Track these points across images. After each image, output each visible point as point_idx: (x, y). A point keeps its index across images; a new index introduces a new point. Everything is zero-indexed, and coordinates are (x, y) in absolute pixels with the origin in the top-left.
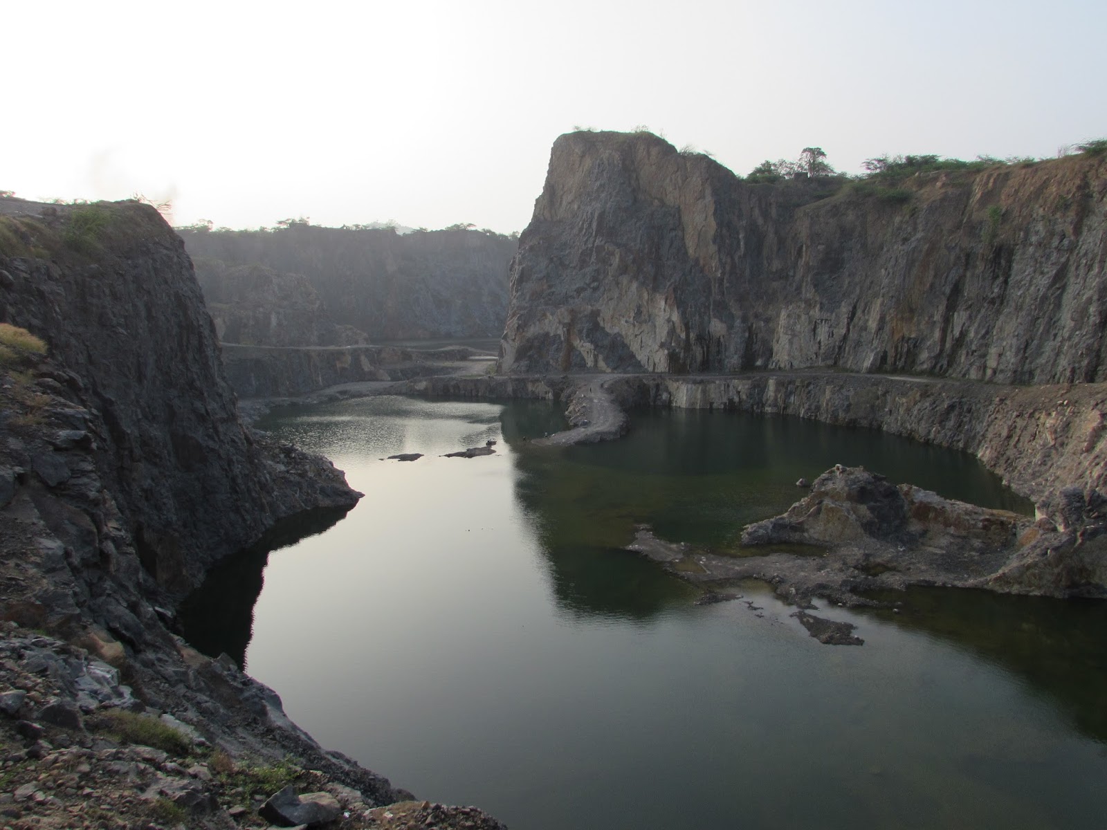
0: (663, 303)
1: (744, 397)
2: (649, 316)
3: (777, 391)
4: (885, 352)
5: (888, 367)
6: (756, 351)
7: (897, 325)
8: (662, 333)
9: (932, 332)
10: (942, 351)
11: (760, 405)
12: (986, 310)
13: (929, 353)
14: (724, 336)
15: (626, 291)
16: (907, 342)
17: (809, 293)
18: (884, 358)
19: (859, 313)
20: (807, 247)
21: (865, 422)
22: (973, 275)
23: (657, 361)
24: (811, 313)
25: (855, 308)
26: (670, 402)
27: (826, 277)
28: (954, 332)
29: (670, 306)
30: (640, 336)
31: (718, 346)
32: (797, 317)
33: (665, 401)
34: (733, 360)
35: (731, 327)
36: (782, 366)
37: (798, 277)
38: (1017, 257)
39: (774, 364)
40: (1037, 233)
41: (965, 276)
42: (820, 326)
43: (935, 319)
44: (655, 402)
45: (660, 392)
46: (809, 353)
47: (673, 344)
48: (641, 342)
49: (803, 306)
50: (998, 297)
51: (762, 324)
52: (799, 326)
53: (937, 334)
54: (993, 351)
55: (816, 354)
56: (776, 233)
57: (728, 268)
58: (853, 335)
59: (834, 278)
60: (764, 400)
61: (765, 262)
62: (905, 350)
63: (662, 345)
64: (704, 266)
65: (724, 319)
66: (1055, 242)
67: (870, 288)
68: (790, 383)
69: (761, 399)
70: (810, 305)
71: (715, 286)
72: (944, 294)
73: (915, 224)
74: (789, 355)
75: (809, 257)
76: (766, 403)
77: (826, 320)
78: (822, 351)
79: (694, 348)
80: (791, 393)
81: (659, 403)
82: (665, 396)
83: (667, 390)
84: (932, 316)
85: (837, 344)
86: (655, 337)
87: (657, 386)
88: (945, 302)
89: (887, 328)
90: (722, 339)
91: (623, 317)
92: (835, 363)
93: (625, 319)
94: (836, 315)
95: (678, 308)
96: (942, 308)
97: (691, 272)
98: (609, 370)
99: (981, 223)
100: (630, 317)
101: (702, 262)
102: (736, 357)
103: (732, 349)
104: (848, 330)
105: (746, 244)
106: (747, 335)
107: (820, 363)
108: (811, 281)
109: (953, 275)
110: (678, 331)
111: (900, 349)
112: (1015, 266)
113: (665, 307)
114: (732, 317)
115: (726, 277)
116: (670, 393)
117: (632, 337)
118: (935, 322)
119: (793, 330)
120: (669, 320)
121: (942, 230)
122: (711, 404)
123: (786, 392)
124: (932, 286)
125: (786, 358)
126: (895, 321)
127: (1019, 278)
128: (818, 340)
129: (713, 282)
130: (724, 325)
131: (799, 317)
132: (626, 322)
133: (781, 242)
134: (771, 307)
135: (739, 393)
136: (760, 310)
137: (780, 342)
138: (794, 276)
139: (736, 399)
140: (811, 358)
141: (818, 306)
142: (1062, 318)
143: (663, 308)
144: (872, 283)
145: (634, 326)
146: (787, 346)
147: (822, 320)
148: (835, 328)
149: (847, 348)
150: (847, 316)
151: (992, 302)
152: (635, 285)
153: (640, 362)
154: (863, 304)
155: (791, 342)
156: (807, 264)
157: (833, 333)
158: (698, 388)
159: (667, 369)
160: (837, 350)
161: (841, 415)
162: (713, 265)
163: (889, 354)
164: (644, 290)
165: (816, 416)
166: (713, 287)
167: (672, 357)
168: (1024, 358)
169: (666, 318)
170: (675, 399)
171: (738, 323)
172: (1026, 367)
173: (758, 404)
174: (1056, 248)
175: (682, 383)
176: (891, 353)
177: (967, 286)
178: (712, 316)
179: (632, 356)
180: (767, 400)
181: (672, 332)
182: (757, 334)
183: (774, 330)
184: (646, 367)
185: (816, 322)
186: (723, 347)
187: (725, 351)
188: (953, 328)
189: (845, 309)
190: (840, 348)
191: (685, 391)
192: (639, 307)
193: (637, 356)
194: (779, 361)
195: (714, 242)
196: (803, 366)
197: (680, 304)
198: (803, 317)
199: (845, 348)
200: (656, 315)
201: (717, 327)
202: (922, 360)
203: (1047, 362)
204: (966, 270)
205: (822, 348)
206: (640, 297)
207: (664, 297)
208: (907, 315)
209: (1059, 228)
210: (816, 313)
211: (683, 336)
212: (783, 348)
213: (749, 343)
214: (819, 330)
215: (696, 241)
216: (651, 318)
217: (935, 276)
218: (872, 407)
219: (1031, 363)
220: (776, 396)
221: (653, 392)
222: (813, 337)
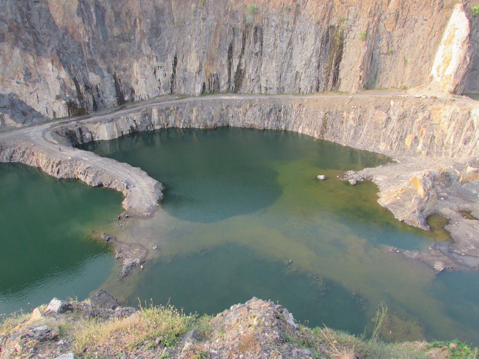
0: (50, 65)
1: (139, 123)
2: (39, 76)
3: (159, 115)
4: (204, 83)
5: (207, 90)
6: (122, 91)
7: (207, 68)
8: (56, 89)
9: (223, 70)
10: (229, 79)
11: (151, 126)
12: (254, 59)
13: (224, 81)
14: (99, 84)
15: (10, 57)
16: (213, 77)
17: (146, 50)
18: (204, 87)
19: (179, 61)
20: (140, 20)
21: (220, 123)
22: (238, 40)
23: (56, 109)
24: (151, 63)
25: (175, 58)
26: (92, 138)
27: (154, 39)
28: (234, 69)
29: (56, 67)
30: (35, 94)
31: (98, 91)
32: (144, 66)
33: (89, 138)
34: (111, 99)
35: (103, 77)
36: (143, 98)
37: (137, 40)
38: (265, 32)
39: (138, 97)
40: (274, 21)
41: (234, 40)
42: (158, 70)
43: (223, 63)
44: (82, 141)
45: (83, 134)
46: (155, 87)
47: (67, 96)
48: (38, 97)
49: (146, 59)
50: (259, 52)
51: (122, 73)
52: (147, 72)
53: (226, 71)
54: (263, 79)
55: (159, 87)
56: (112, 8)
57: (91, 35)
58: (179, 74)
59: (159, 40)
60: (152, 122)
61: (109, 30)
62: (213, 81)
63: (58, 98)
64: (73, 33)
65: (97, 72)
66: (285, 27)
67: (183, 47)
68: (167, 109)
69: (151, 122)
70: (150, 58)
71: (85, 49)
72: (226, 50)
73: (207, 9)
74: (146, 91)
75: (143, 27)
76: (154, 124)
77: (161, 67)
78: (162, 85)
79: (85, 96)
80: (169, 115)
81: (85, 141)
82: (88, 135)
83: (88, 131)
84: (221, 62)
85: (170, 80)
86: (50, 92)
87: (80, 129)
88: (227, 54)
89: (203, 70)
90: (98, 86)
91: (13, 79)
92: (172, 91)
93: (15, 81)
94: (166, 63)
95: (64, 67)
96: (226, 57)
97: (64, 38)
98: (19, 125)
99: (237, 11)
100: (20, 79)
101: (71, 31)
102: (112, 97)
103: (107, 92)
104: (174, 71)
105: (96, 16)
106: (114, 81)
107: (163, 92)
108: (147, 42)
109: (229, 40)
110: (69, 85)
111: (210, 81)
112: (264, 37)
113: (53, 68)
114: (100, 69)
115: (91, 41)
116: (91, 132)
117: (27, 95)
118: (224, 65)
119: (144, 75)
120: (59, 78)
121: (220, 14)
122: (122, 132)
123: (165, 115)
124: (219, 45)
125: (145, 93)
126: (206, 66)
127: (268, 43)
128: (158, 79)
129: (83, 46)
130: (98, 76)
131: (146, 66)
132: (18, 83)
133: (117, 15)
134: (124, 61)
135: (135, 121)
136: (117, 64)
137: (139, 83)
138: (135, 40)
139: (134, 126)
140: (157, 91)
141: (155, 59)
142: (293, 63)
143: (51, 69)
144: (184, 43)
145: (27, 85)
146: (144, 85)
147: (159, 67)
148: (166, 71)
149: (177, 82)
150: (172, 63)
151: (257, 54)
152: (17, 52)
153: (40, 113)
154: (181, 56)
155: (145, 83)
156: (142, 31)
157: (165, 74)
158: (113, 125)
159: (67, 114)
160: (170, 84)
161: (209, 123)
162: (81, 32)
163: (206, 84)
164: (28, 55)
165: (190, 126)
166: (84, 50)
167: (70, 105)
168: (280, 82)
169: (56, 76)
170: (97, 136)
171: (106, 73)
172: (282, 85)
173: (150, 125)
174: (286, 29)
175: (101, 124)
176: (207, 84)
177: (236, 45)
178: (88, 71)
179: (32, 110)
180: (154, 122)
181: (64, 87)
182: (120, 80)
183: (131, 76)
184: (46, 115)
185: (155, 68)
186: (101, 91)
187: (103, 93)
188: (233, 67)
189: (170, 60)
190: (172, 82)
191: (105, 129)
192: (27, 70)
193: (35, 109)
194: (140, 95)
195: (78, 14)
196: (154, 96)
197: (64, 64)
198: (148, 66)
199: (176, 82)
200: (46, 75)
201: (94, 78)
202: (222, 85)
203: (291, 83)
204: (234, 37)
205: (161, 83)
206: (26, 61)
207: (49, 60)
208: (211, 62)
209: (285, 19)
210: (155, 63)
211: (74, 88)
212: (142, 87)
213: (117, 85)
214: (157, 73)
215: (63, 13)
216: (41, 78)
217: (220, 40)
218: (221, 115)
219: (283, 83)
220: (159, 119)
221: (78, 135)
222: (155, 78)
